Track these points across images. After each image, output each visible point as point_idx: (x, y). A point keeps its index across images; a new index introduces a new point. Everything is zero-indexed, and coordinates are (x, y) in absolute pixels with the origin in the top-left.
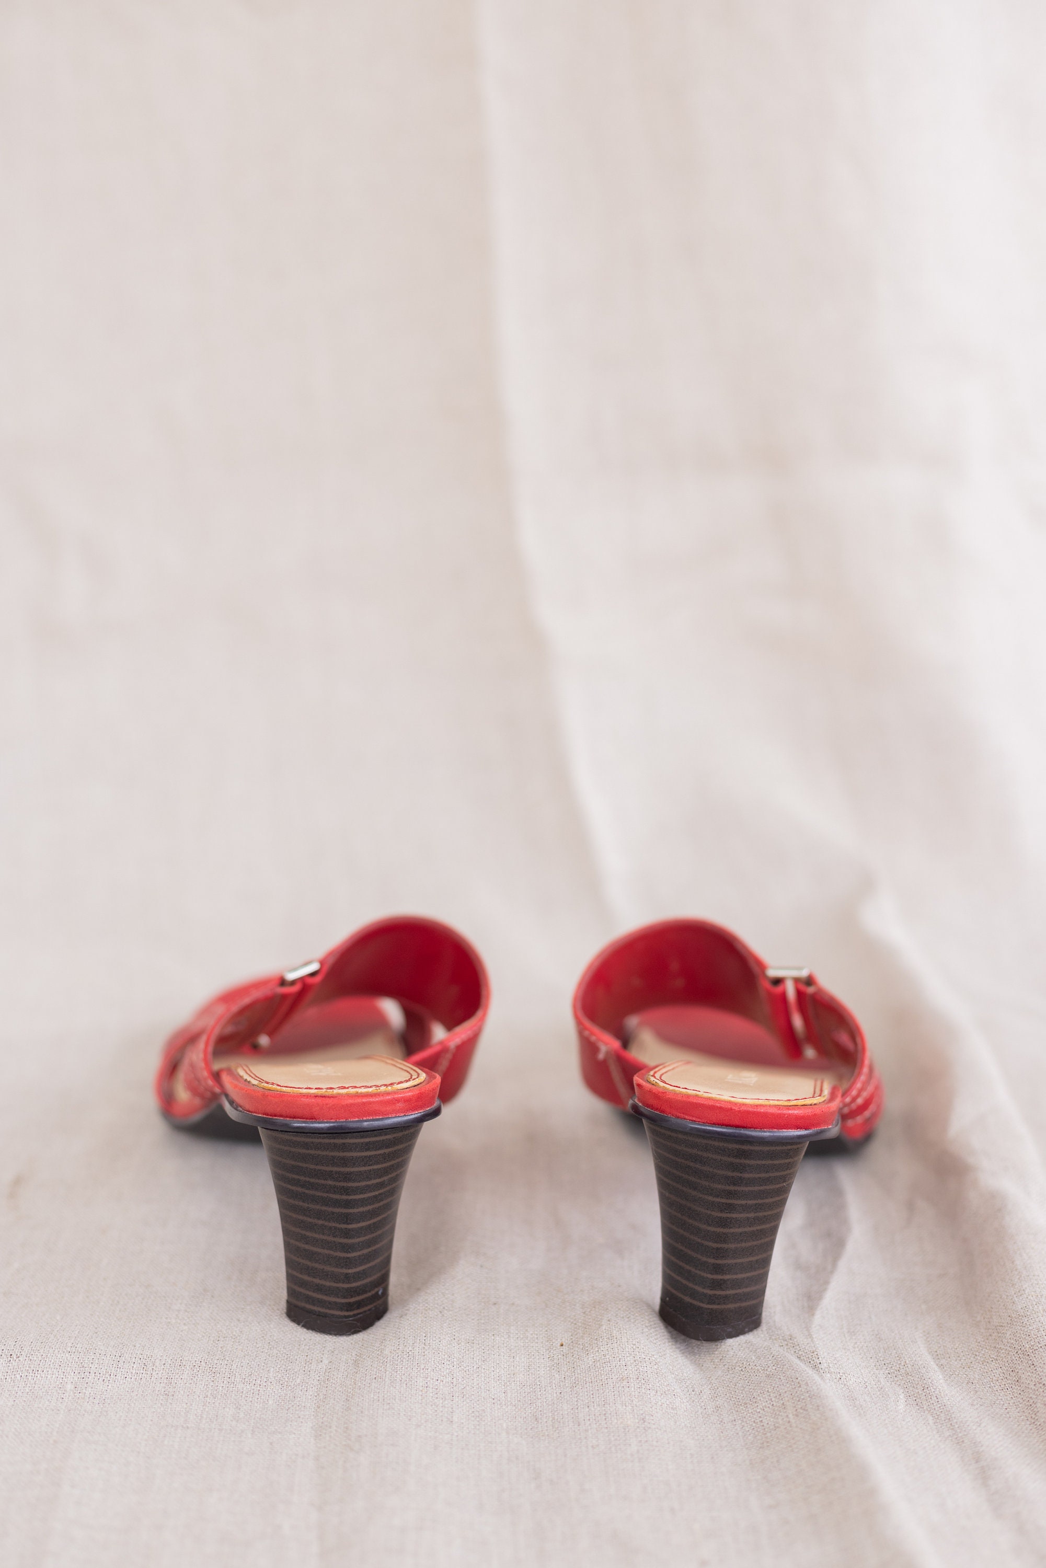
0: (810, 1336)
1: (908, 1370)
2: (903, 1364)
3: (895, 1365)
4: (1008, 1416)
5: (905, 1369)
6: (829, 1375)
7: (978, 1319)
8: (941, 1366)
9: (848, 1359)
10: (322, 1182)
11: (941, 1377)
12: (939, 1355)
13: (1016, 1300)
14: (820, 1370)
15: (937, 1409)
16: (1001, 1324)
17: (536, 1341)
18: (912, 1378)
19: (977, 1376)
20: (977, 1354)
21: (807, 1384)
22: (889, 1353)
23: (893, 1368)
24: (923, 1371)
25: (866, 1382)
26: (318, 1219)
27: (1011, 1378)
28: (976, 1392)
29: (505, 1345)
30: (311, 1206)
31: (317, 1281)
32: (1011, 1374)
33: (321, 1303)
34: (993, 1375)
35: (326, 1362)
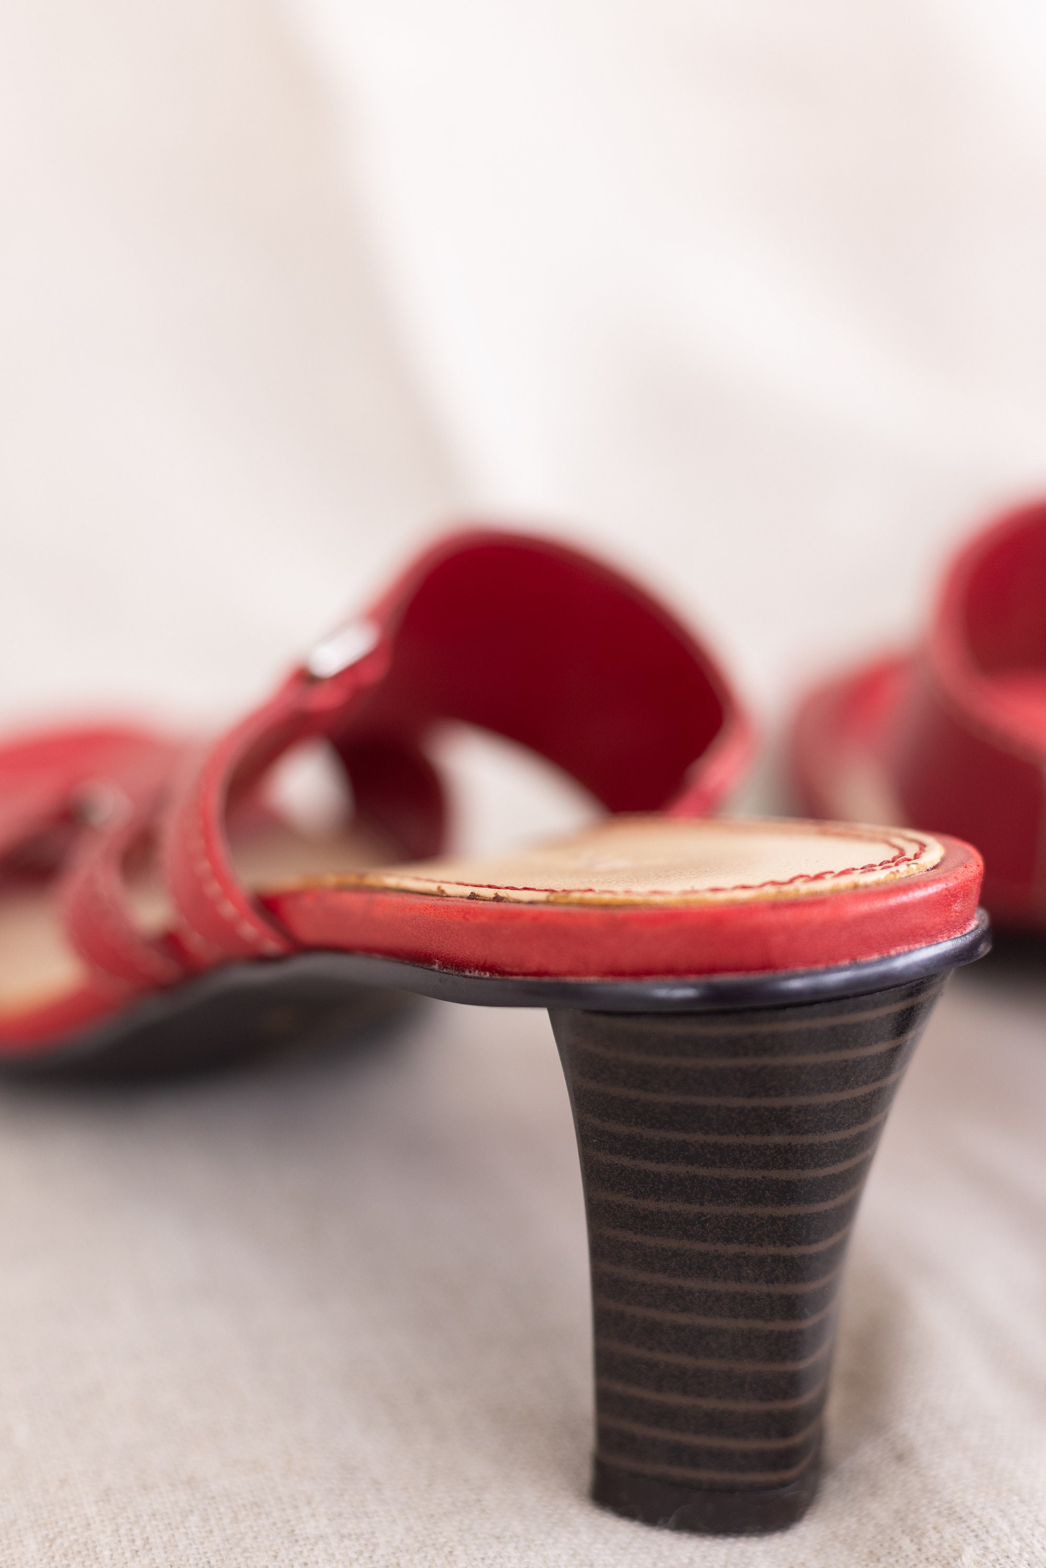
10: (757, 1140)
26: (728, 1240)
30: (710, 1209)
31: (710, 1404)
33: (720, 1459)
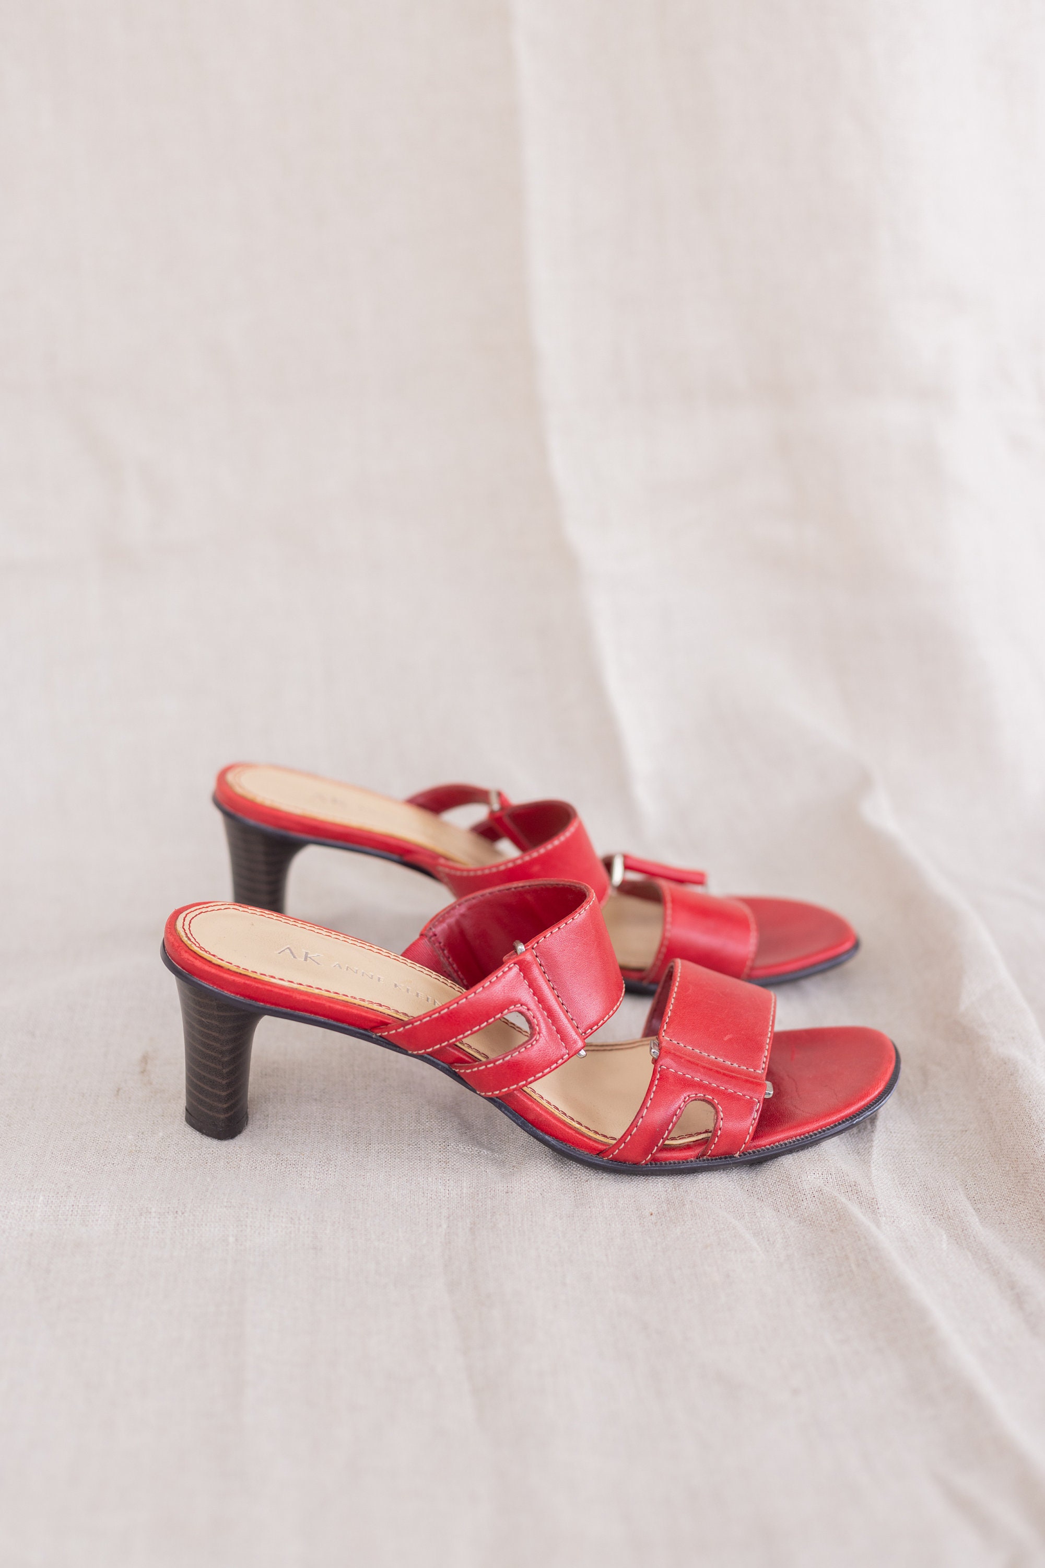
0: (871, 1184)
1: (950, 1214)
2: (946, 1209)
3: (939, 1210)
4: (1034, 1250)
5: (947, 1214)
6: (884, 1219)
7: (1007, 1168)
8: (977, 1210)
9: (901, 1206)
11: (977, 1220)
12: (976, 1201)
13: (1037, 1149)
14: (878, 1214)
15: (974, 1246)
16: (1026, 1172)
17: (627, 1210)
18: (953, 1222)
19: (1007, 1217)
20: (1009, 1199)
21: (865, 1238)
22: (935, 1200)
23: (938, 1213)
24: (963, 1215)
25: (915, 1225)
27: (1036, 1217)
28: (1007, 1230)
29: (601, 1214)
32: (1036, 1213)
34: (1021, 1215)
35: (445, 1226)
